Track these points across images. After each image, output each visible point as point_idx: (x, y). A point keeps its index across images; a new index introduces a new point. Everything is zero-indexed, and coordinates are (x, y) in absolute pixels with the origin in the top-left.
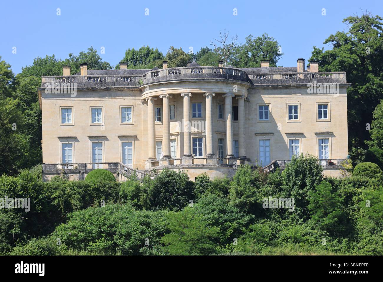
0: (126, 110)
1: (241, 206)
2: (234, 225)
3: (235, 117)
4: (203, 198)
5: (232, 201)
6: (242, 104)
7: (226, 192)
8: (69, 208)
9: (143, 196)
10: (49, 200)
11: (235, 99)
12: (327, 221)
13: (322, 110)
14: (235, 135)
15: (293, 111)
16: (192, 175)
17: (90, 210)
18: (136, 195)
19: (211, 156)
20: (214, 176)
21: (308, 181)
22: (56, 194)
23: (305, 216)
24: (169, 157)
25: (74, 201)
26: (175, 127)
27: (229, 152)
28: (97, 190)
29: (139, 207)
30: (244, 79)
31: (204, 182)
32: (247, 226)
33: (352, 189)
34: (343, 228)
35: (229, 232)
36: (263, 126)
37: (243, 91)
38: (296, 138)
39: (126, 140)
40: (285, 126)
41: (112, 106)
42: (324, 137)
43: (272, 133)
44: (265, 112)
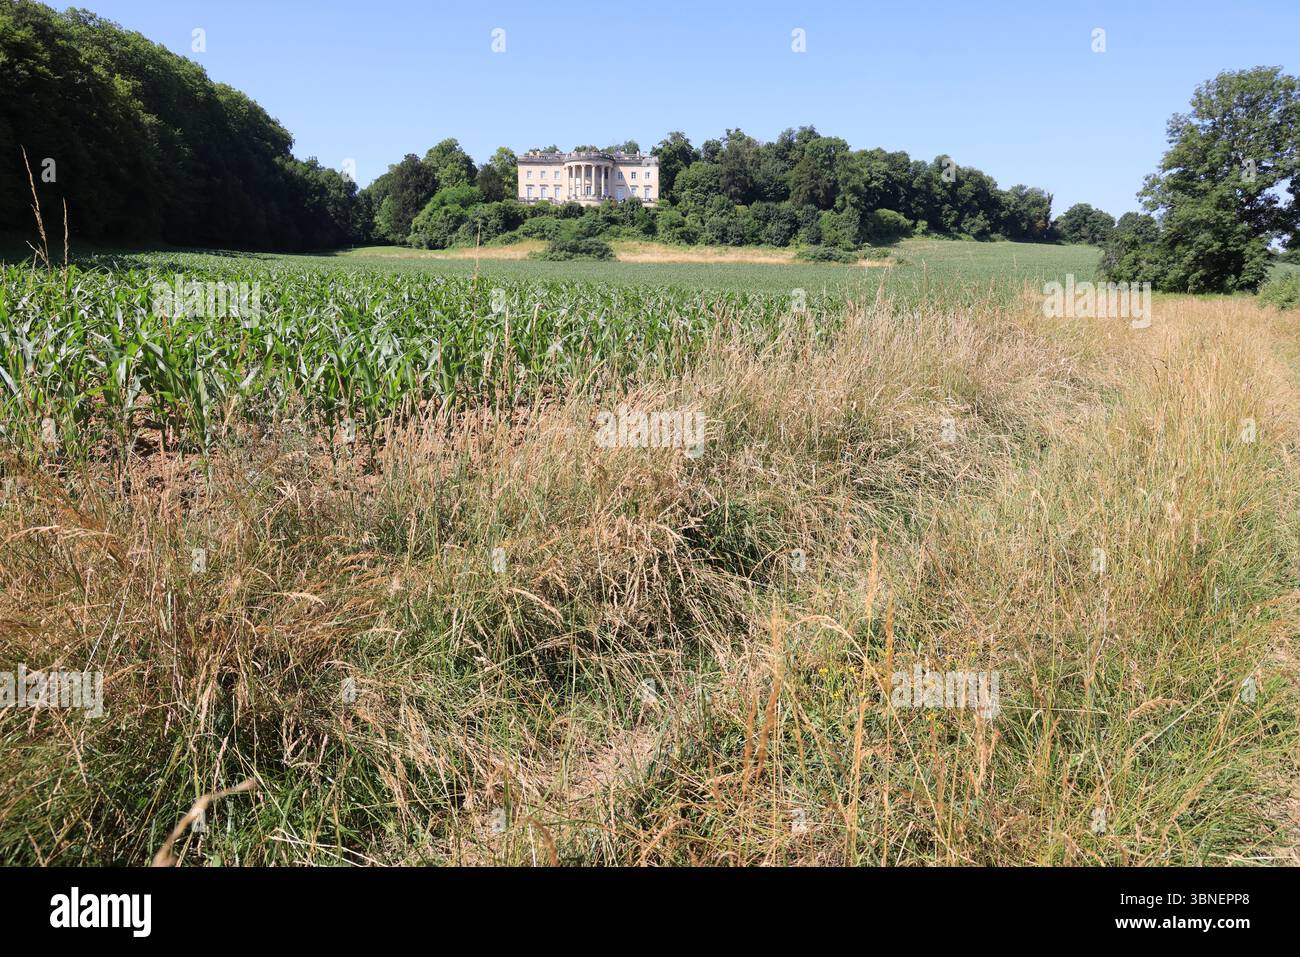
0: (556, 172)
1: (604, 218)
2: (600, 227)
3: (606, 177)
4: (587, 215)
5: (600, 216)
6: (609, 171)
7: (598, 212)
8: (526, 218)
9: (559, 213)
10: (516, 214)
11: (606, 169)
12: (643, 226)
13: (647, 174)
14: (606, 185)
15: (633, 175)
16: (583, 204)
17: (534, 219)
18: (556, 213)
19: (594, 195)
20: (594, 204)
21: (636, 207)
22: (519, 211)
23: (633, 224)
24: (575, 195)
25: (528, 214)
26: (578, 180)
27: (603, 193)
28: (538, 209)
29: (557, 218)
30: (611, 159)
31: (588, 207)
32: (606, 228)
33: (655, 212)
34: (650, 230)
35: (598, 231)
36: (620, 182)
37: (610, 165)
38: (634, 187)
39: (557, 187)
40: (630, 182)
41: (550, 170)
42: (648, 187)
43: (624, 185)
44: (621, 175)
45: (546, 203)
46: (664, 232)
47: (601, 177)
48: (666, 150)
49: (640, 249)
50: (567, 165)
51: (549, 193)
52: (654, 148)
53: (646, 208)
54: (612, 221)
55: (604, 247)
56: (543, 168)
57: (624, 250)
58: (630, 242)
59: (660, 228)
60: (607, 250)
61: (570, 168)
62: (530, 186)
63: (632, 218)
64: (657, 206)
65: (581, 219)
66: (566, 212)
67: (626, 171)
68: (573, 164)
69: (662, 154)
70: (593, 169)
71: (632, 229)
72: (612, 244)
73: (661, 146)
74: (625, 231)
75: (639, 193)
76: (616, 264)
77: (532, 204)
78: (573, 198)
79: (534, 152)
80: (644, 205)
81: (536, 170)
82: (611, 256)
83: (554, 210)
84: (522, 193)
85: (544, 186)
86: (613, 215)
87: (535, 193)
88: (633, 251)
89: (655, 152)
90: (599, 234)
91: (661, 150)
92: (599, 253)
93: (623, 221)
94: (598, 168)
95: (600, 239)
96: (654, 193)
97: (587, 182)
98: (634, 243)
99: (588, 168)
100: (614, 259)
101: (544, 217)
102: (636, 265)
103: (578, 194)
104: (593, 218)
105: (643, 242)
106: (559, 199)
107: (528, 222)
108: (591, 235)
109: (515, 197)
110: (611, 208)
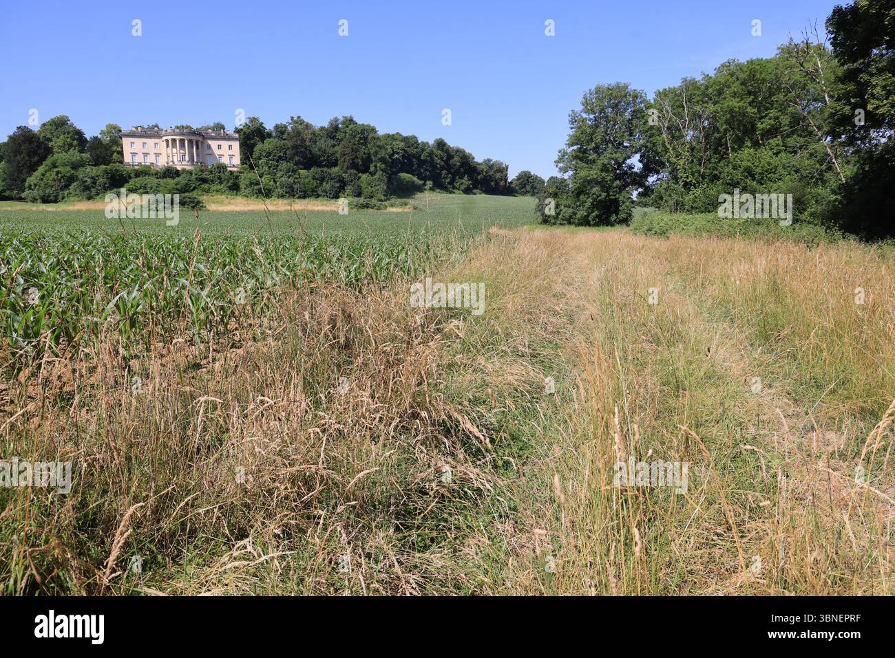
0: (156, 144)
1: (196, 179)
2: (194, 185)
3: (197, 148)
4: (182, 176)
5: (194, 177)
6: (200, 144)
7: (191, 174)
8: (130, 178)
9: (159, 174)
10: (122, 175)
11: (197, 142)
12: (229, 185)
13: (230, 147)
14: (198, 155)
15: (219, 146)
16: (179, 168)
17: (138, 179)
18: (156, 174)
19: (188, 162)
20: (188, 168)
21: (222, 170)
22: (125, 172)
23: (221, 183)
24: (173, 161)
25: (132, 175)
26: (174, 150)
27: (195, 160)
28: (141, 172)
29: (158, 178)
30: (200, 134)
31: (184, 170)
32: (199, 185)
33: (238, 174)
34: (234, 187)
35: (192, 188)
36: (208, 152)
37: (200, 139)
38: (221, 156)
39: (157, 155)
40: (217, 152)
41: (150, 142)
42: (231, 156)
43: (212, 154)
44: (209, 147)
45: (149, 167)
46: (245, 189)
47: (193, 148)
48: (245, 130)
49: (226, 201)
50: (164, 138)
51: (150, 160)
52: (236, 128)
53: (231, 171)
54: (204, 181)
55: (196, 200)
56: (144, 140)
57: (214, 203)
58: (219, 196)
59: (242, 186)
60: (199, 202)
61: (167, 141)
62: (134, 154)
63: (220, 178)
64: (238, 170)
65: (177, 179)
66: (164, 173)
67: (214, 144)
68: (169, 138)
69: (242, 132)
70: (186, 141)
71: (219, 187)
72: (204, 198)
73: (242, 127)
74: (213, 188)
75: (225, 160)
76: (206, 213)
77: (136, 167)
78: (171, 163)
79: (137, 128)
80: (229, 169)
81: (138, 142)
82: (202, 206)
83: (154, 172)
84: (127, 158)
85: (146, 154)
86: (204, 176)
87: (139, 159)
88: (221, 203)
89: (238, 131)
90: (193, 190)
91: (242, 130)
92: (192, 205)
93: (212, 181)
94: (190, 141)
95: (194, 194)
96: (237, 160)
97: (182, 151)
98: (223, 197)
99: (182, 141)
100: (204, 209)
101: (147, 177)
102: (221, 213)
103: (175, 160)
104: (187, 178)
105: (229, 197)
106: (159, 164)
107: (132, 181)
108: (187, 191)
109: (122, 162)
110: (202, 171)
